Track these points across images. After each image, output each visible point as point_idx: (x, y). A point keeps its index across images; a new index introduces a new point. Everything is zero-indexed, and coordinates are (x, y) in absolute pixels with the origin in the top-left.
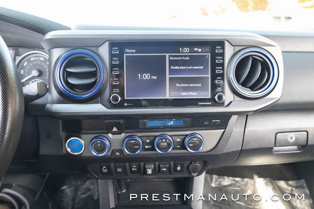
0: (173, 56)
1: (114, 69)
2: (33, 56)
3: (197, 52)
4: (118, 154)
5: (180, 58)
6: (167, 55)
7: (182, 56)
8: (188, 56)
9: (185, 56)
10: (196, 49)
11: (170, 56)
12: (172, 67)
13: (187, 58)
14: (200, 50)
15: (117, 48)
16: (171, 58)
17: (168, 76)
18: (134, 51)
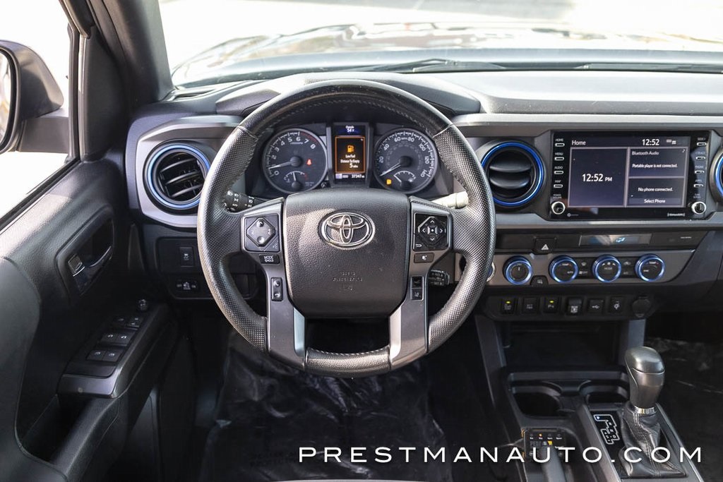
0: (637, 151)
1: (556, 168)
2: (398, 136)
3: (670, 144)
4: (540, 282)
5: (646, 153)
6: (629, 149)
7: (648, 151)
8: (657, 150)
9: (653, 151)
10: (668, 141)
11: (632, 150)
12: (634, 165)
13: (656, 153)
14: (674, 142)
15: (562, 140)
16: (634, 153)
17: (627, 178)
18: (584, 143)
